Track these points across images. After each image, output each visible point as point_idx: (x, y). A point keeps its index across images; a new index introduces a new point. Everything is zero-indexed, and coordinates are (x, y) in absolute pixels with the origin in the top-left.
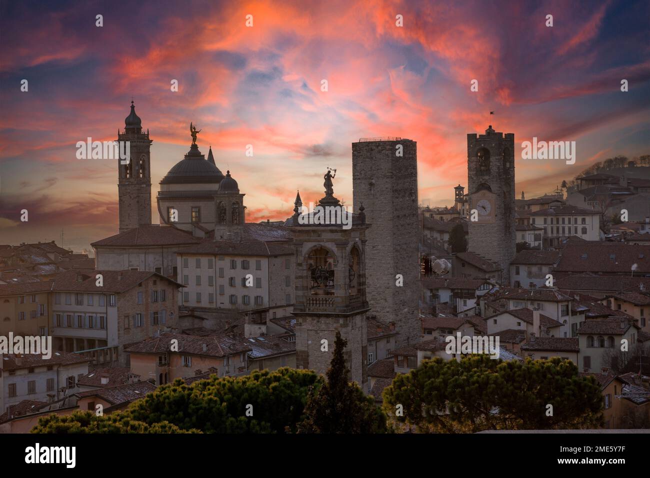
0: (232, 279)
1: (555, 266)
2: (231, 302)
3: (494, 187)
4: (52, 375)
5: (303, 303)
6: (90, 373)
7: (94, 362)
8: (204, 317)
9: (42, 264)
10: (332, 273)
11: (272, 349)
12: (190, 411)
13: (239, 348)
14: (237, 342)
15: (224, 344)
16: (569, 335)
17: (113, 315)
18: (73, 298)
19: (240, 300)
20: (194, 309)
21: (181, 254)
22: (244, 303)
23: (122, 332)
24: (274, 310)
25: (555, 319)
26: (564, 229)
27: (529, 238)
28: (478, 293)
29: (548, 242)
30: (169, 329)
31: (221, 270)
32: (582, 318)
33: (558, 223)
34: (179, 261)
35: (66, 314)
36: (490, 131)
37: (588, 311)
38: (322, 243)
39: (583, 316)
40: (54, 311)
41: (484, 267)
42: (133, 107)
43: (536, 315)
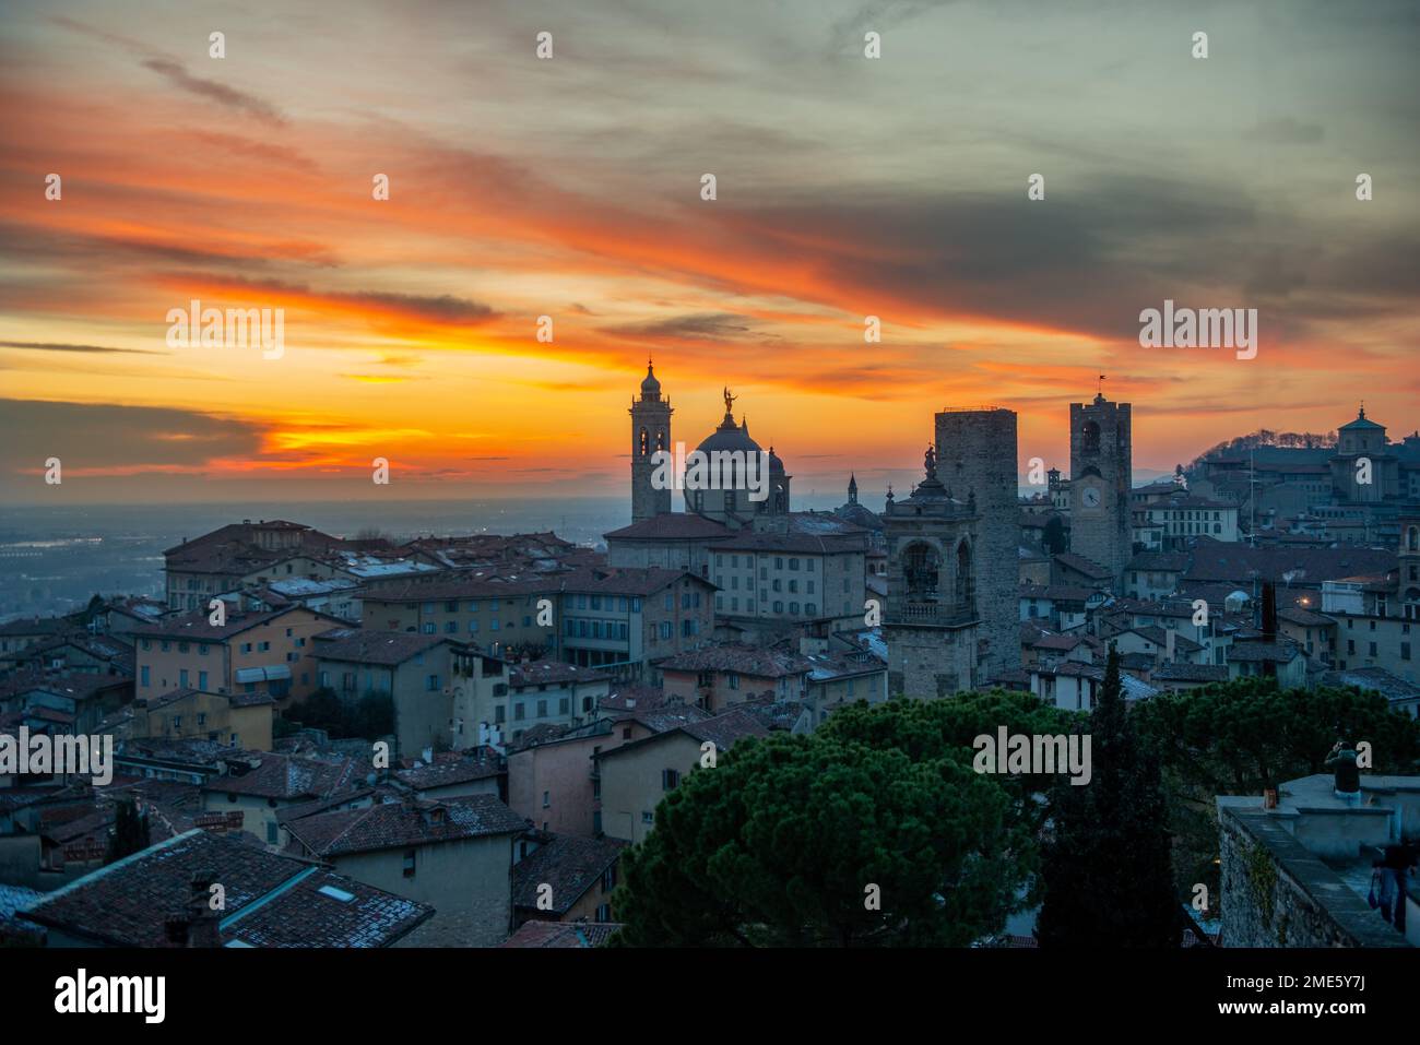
0: (776, 581)
1: (1184, 573)
2: (776, 611)
3: (1104, 470)
4: (566, 694)
5: (896, 612)
6: (610, 694)
7: (615, 680)
8: (742, 627)
9: (542, 559)
10: (935, 575)
11: (837, 669)
12: (899, 737)
13: (798, 667)
14: (795, 660)
15: (780, 662)
16: (1213, 662)
17: (636, 622)
18: (588, 601)
19: (786, 609)
20: (730, 618)
21: (713, 550)
22: (792, 612)
23: (647, 644)
24: (838, 621)
25: (1195, 640)
26: (1190, 525)
27: (1145, 537)
28: (1088, 605)
29: (1170, 543)
30: (709, 642)
31: (764, 570)
32: (1229, 641)
33: (1182, 518)
34: (711, 559)
35: (579, 620)
36: (1099, 401)
37: (1238, 631)
38: (923, 538)
39: (1231, 638)
40: (565, 617)
41: (1092, 573)
42: (650, 368)
43: (1171, 635)
